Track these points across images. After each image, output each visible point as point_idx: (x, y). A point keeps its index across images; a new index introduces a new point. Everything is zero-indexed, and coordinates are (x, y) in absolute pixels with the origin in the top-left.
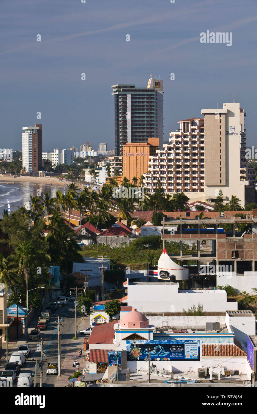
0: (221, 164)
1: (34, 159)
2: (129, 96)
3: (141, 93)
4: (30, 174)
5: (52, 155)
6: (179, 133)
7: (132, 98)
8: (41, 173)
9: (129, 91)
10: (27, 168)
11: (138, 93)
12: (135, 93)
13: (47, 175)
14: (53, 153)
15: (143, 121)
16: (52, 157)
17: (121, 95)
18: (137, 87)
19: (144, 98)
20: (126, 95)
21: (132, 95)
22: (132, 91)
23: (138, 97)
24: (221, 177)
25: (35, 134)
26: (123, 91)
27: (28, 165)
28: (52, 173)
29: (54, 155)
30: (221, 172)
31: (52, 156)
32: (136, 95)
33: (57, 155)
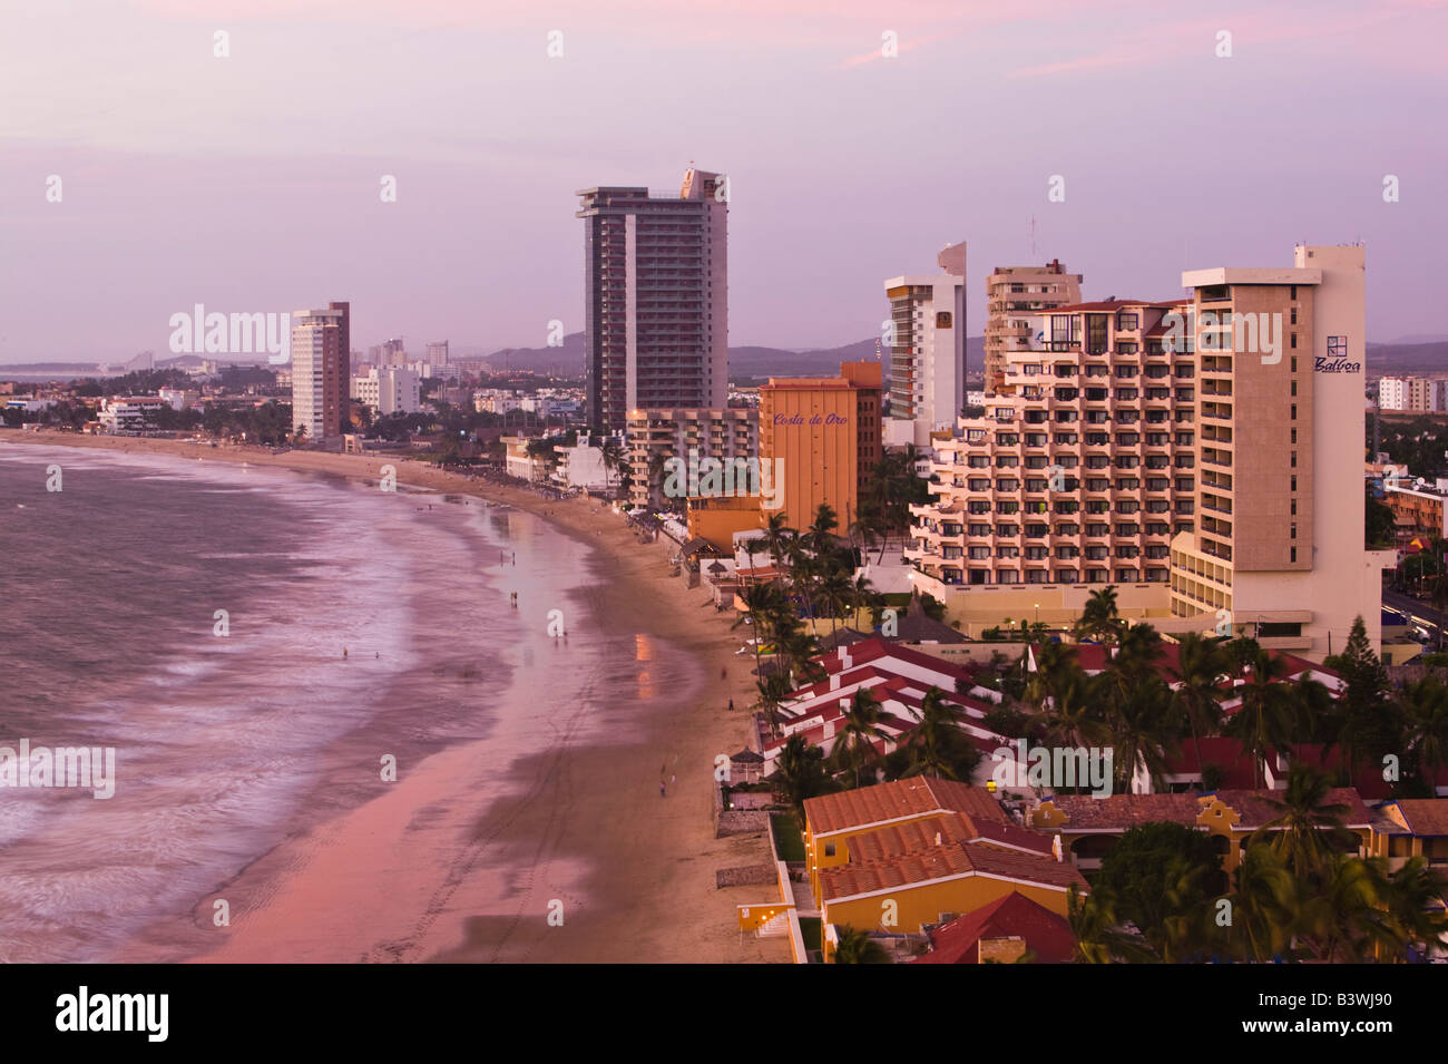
0: (1294, 487)
1: (328, 400)
2: (631, 220)
3: (666, 211)
4: (320, 446)
5: (360, 384)
6: (1073, 358)
7: (639, 227)
8: (350, 442)
9: (629, 205)
10: (310, 426)
11: (656, 211)
12: (648, 211)
13: (369, 448)
14: (363, 380)
15: (670, 293)
16: (360, 391)
17: (605, 217)
18: (652, 195)
19: (672, 227)
20: (622, 218)
21: (638, 217)
22: (640, 205)
23: (657, 223)
24: (1293, 536)
25: (330, 331)
26: (614, 204)
27: (312, 417)
28: (381, 441)
29: (366, 384)
30: (1295, 519)
31: (361, 387)
32: (650, 217)
33: (376, 384)
